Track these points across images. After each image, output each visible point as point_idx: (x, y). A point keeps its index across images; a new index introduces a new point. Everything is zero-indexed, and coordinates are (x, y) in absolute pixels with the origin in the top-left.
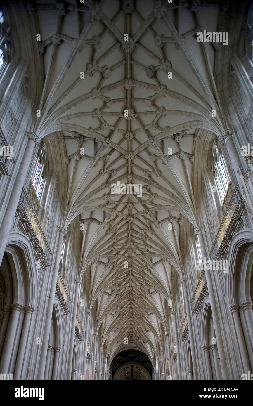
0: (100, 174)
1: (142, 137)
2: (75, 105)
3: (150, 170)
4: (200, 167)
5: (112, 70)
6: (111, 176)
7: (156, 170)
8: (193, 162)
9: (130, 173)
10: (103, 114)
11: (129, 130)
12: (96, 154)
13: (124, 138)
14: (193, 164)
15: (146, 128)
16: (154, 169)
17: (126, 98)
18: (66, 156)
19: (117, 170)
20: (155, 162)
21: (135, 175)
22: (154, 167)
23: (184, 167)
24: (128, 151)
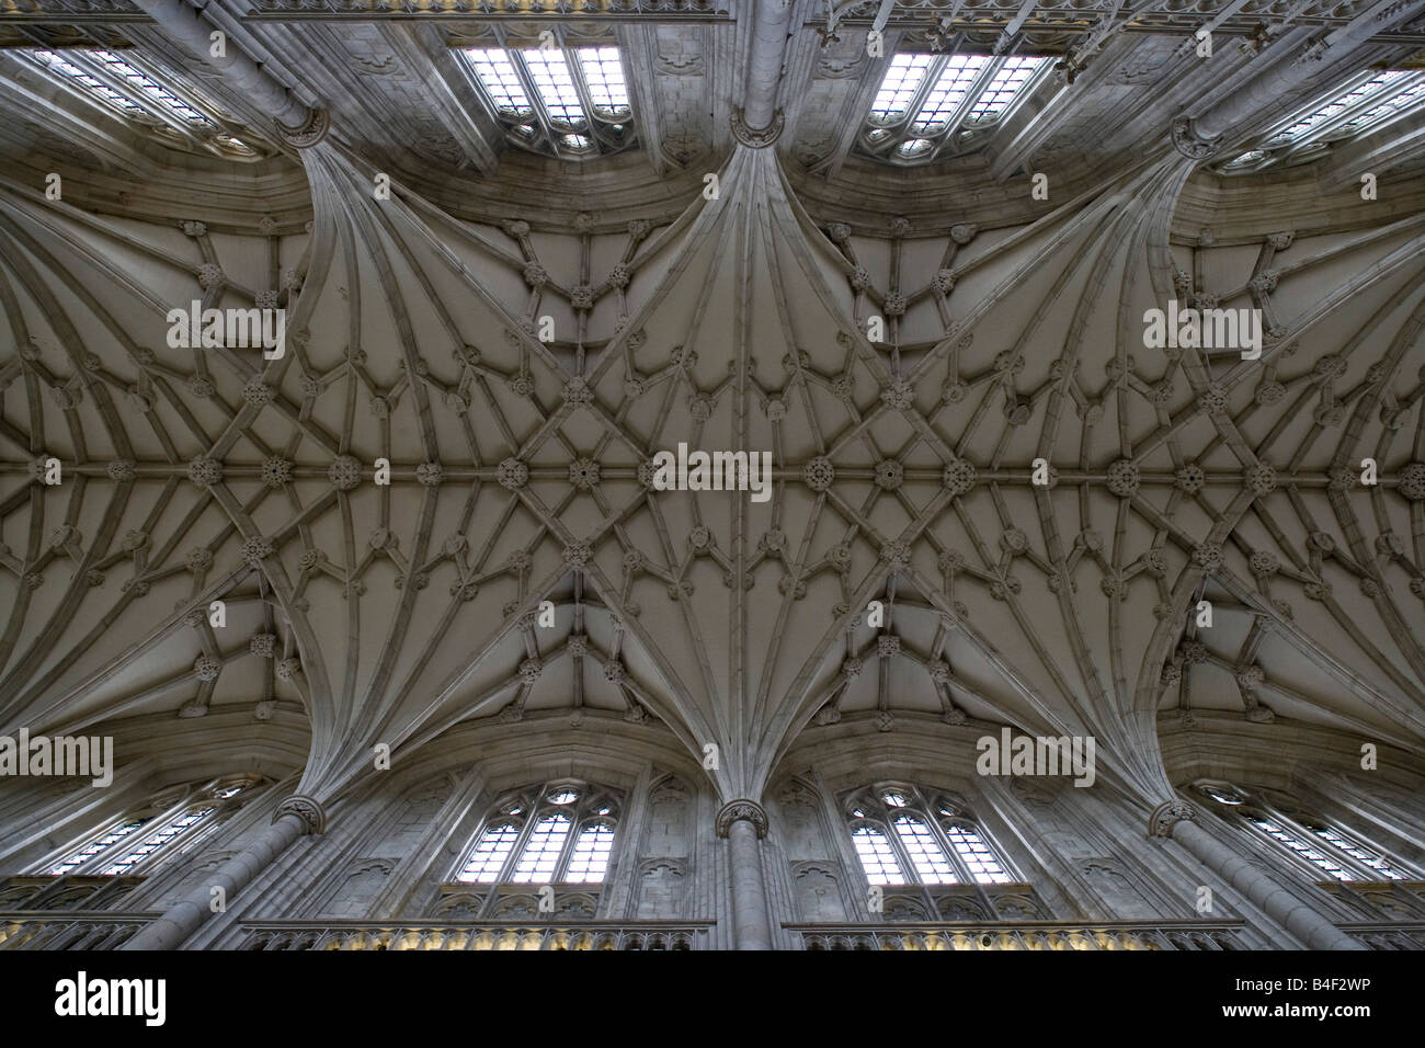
0: (1323, 599)
1: (1195, 433)
2: (1086, 653)
3: (1319, 400)
4: (1314, 206)
5: (1010, 527)
6: (1333, 557)
7: (1316, 379)
8: (1292, 234)
9: (1327, 480)
10: (1119, 564)
11: (1172, 479)
12: (1244, 606)
13: (1196, 496)
14: (1300, 236)
15: (1166, 420)
16: (1314, 387)
17: (1079, 485)
18: (1244, 715)
19: (1311, 529)
20: (1286, 382)
21: (1334, 458)
22: (1305, 384)
23: (1308, 268)
24: (1242, 484)
